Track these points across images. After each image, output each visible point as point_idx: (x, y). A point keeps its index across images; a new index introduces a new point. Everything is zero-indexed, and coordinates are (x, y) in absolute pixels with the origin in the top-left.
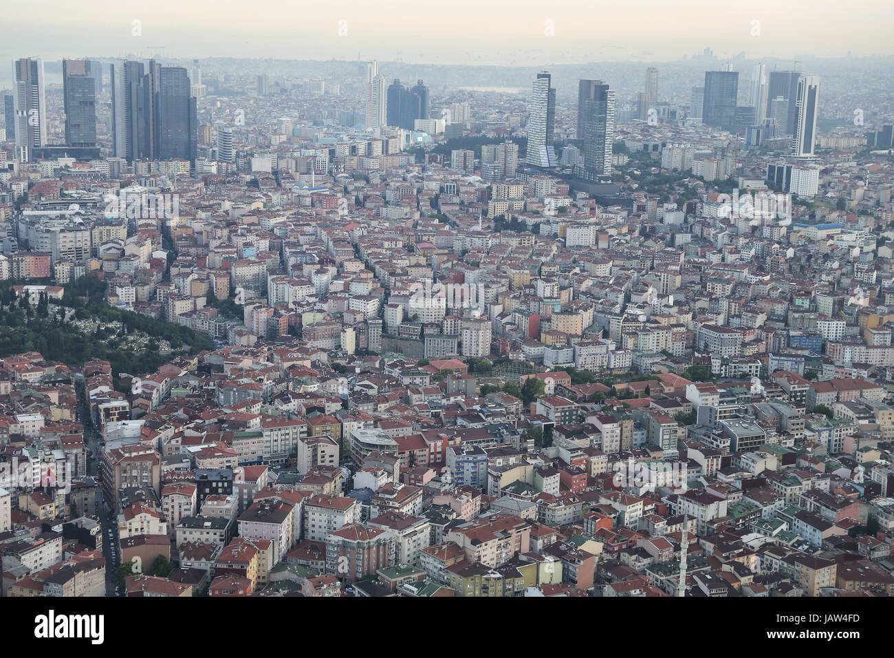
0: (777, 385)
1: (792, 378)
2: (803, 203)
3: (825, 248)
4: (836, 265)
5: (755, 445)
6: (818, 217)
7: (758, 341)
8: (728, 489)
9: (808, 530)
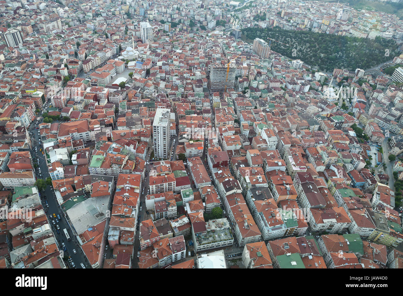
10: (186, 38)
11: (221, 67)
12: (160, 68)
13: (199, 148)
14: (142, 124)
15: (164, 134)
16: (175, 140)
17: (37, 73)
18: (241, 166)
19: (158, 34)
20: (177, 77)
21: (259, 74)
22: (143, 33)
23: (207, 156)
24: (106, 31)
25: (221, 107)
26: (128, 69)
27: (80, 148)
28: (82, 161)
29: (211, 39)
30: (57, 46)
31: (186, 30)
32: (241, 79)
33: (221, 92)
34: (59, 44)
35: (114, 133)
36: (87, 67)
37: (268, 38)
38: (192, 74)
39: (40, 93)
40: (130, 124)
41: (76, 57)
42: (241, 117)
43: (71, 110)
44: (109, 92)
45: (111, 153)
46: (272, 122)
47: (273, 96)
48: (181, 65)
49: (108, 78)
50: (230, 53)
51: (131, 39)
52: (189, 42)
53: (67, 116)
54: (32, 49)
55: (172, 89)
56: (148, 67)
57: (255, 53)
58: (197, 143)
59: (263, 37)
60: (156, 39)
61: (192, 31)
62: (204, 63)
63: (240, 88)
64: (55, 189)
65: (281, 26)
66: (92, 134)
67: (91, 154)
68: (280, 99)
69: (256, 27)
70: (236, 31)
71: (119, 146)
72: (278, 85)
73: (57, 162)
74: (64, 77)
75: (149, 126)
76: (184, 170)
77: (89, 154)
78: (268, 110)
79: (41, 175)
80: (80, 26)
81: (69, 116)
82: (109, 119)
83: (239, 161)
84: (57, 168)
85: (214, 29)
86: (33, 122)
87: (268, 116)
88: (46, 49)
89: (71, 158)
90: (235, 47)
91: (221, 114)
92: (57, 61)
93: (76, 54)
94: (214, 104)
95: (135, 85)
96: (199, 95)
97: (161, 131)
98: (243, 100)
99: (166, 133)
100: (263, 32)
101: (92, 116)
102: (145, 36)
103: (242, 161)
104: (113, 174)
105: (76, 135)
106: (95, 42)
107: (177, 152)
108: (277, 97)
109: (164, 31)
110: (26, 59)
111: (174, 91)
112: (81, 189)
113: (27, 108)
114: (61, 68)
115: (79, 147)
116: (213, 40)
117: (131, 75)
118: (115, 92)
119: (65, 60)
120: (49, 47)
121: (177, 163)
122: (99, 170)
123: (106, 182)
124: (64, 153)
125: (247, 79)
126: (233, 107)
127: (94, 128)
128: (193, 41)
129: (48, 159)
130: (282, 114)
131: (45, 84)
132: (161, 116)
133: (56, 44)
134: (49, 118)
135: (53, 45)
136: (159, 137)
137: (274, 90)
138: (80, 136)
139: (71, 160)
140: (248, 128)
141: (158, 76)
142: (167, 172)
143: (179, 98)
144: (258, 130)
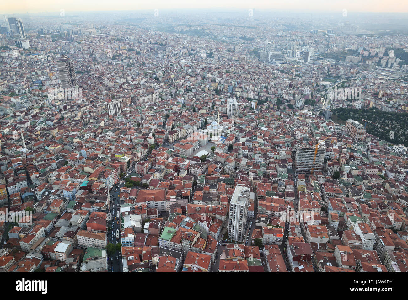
0: (33, 93)
1: (36, 91)
2: (27, 50)
3: (36, 59)
4: (39, 63)
5: (32, 108)
6: (32, 53)
7: (26, 84)
8: (29, 119)
9: (49, 123)
10: (272, 116)
11: (309, 147)
12: (243, 144)
13: (278, 235)
14: (218, 200)
15: (241, 214)
16: (252, 222)
17: (127, 139)
18: (328, 264)
19: (243, 110)
20: (260, 155)
21: (352, 158)
22: (229, 108)
23: (286, 245)
24: (195, 105)
25: (306, 191)
26: (211, 143)
27: (154, 217)
28: (154, 231)
29: (298, 118)
30: (148, 116)
31: (273, 108)
32: (331, 163)
33: (307, 175)
34: (150, 114)
35: (189, 207)
36: (172, 138)
37: (363, 120)
38: (276, 153)
39: (127, 158)
40: (207, 198)
41: (164, 128)
42: (330, 205)
43: (152, 178)
44: (189, 164)
45: (184, 227)
46: (368, 215)
47: (370, 185)
48: (265, 143)
49: (190, 150)
50: (319, 133)
51: (217, 114)
52: (275, 120)
53: (147, 183)
54: (127, 118)
55: (254, 167)
56: (231, 142)
57: (348, 135)
58: (276, 229)
59: (357, 118)
60: (242, 115)
61: (278, 109)
62: (290, 142)
63: (329, 173)
64: (123, 257)
65: (379, 107)
66: (167, 204)
67: (163, 225)
68: (378, 188)
69: (349, 108)
70: (326, 111)
71: (192, 220)
72: (375, 172)
73: (130, 228)
74: (150, 145)
75: (226, 203)
76: (259, 258)
77: (161, 225)
78: (363, 200)
79: (112, 239)
80: (172, 100)
81: (148, 183)
82: (186, 191)
83: (325, 258)
84: (129, 235)
85: (302, 108)
86: (116, 185)
87: (363, 207)
88: (138, 118)
89: (143, 226)
90: (325, 127)
91: (305, 199)
92: (146, 130)
93: (164, 125)
94: (298, 187)
95: (216, 160)
96: (282, 176)
97: (238, 211)
98: (332, 186)
99: (243, 214)
100: (358, 113)
101: (170, 186)
102: (231, 112)
103: (329, 258)
104: (181, 250)
105: (152, 203)
106: (183, 115)
107: (254, 236)
108: (374, 186)
109: (251, 108)
110: (121, 126)
111: (255, 170)
112: (147, 261)
113: (113, 171)
114: (149, 137)
115: (152, 216)
116: (301, 119)
117: (213, 149)
118: (195, 164)
119: (153, 130)
120: (142, 117)
121: (251, 248)
122: (169, 243)
123: (174, 258)
124: (138, 220)
125: (338, 163)
126: (320, 193)
127: (170, 199)
128: (279, 120)
129: (122, 224)
130: (381, 207)
131: (133, 150)
132: (240, 195)
133: (148, 114)
134: (130, 183)
135: (145, 115)
136: (235, 217)
137: (371, 177)
138: (156, 204)
139: (143, 229)
140: (338, 220)
141: (241, 152)
142: (239, 258)
143: (260, 178)
144: (350, 223)
